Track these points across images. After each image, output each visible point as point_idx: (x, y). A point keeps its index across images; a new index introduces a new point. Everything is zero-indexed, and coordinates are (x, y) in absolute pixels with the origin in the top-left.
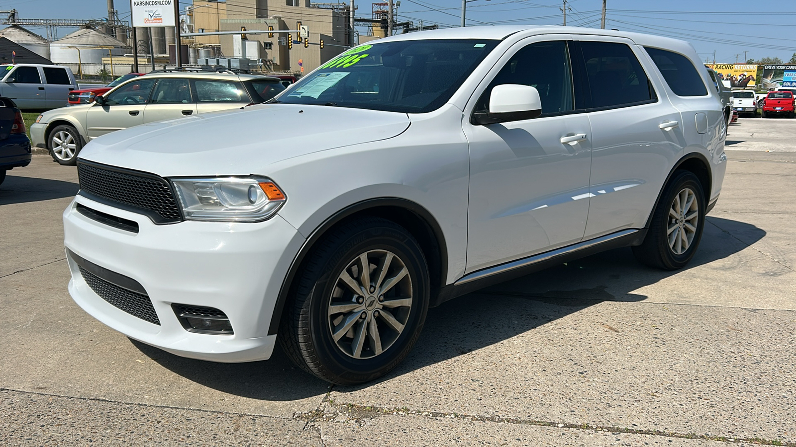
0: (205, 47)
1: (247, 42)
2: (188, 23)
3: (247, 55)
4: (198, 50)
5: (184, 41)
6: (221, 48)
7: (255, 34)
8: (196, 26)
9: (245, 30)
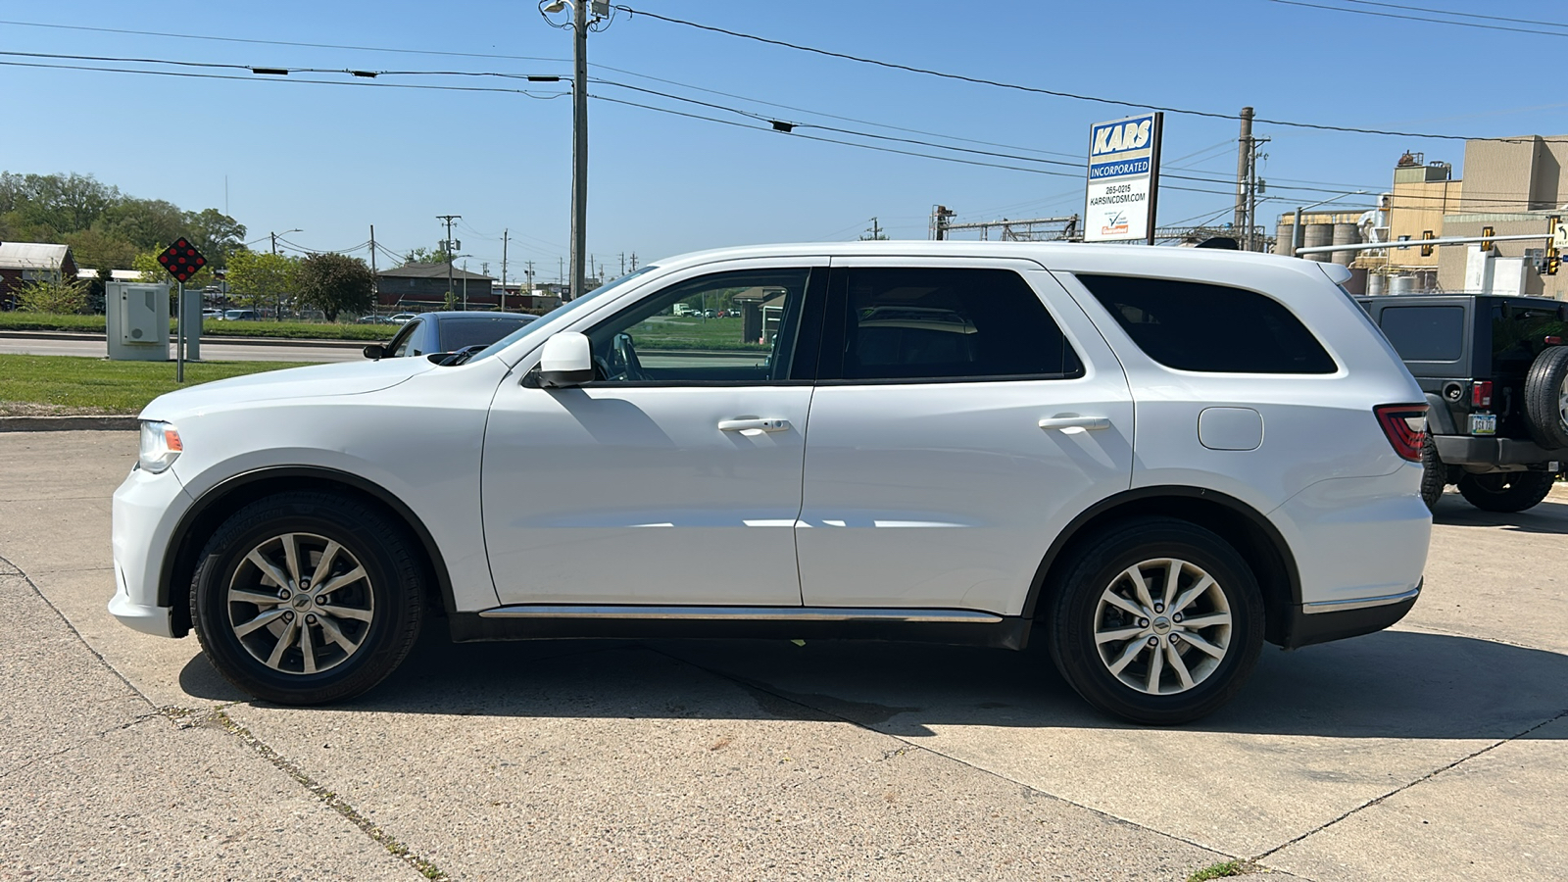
0: (1404, 272)
1: (1498, 261)
2: (1379, 227)
3: (1494, 288)
4: (1387, 279)
5: (1366, 261)
6: (1438, 273)
7: (1452, 244)
8: (1395, 232)
9: (1432, 237)
